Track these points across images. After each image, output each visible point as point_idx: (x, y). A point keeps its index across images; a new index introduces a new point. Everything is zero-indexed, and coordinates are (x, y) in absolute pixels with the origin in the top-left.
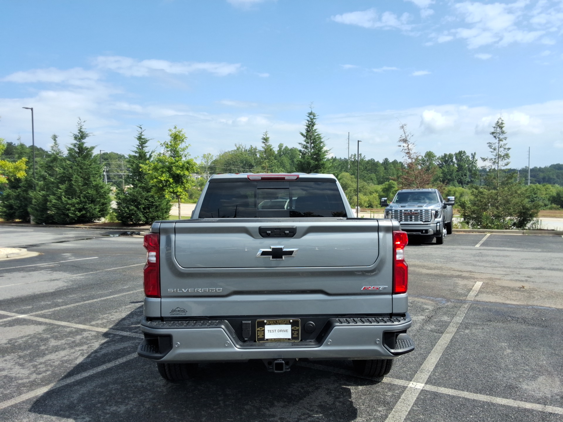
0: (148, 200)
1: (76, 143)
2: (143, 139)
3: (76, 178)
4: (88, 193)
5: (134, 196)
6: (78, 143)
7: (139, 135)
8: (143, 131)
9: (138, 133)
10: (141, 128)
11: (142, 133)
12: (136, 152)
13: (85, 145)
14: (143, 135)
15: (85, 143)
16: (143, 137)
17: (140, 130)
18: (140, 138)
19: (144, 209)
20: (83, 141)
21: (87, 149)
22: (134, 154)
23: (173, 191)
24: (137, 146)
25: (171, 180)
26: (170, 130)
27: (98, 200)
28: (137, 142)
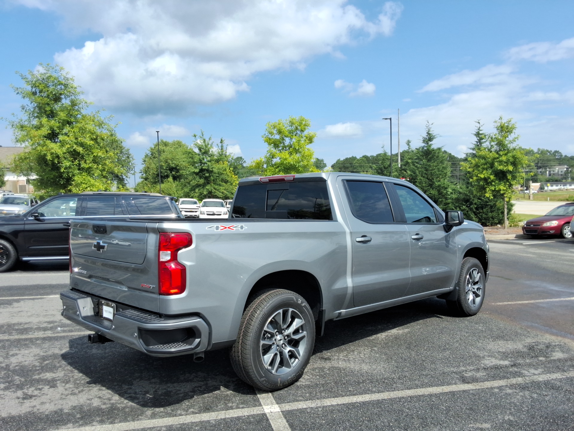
0: (481, 199)
1: (424, 146)
2: (482, 134)
3: (421, 179)
4: (431, 194)
5: (466, 195)
6: (426, 145)
7: (477, 131)
8: (482, 126)
9: (477, 128)
10: (479, 123)
11: (480, 128)
12: (473, 149)
13: (432, 147)
14: (481, 130)
15: (432, 144)
16: (481, 132)
17: (478, 125)
18: (478, 134)
19: (476, 208)
20: (430, 143)
21: (434, 150)
22: (471, 151)
23: (495, 189)
24: (476, 143)
25: (492, 177)
26: (495, 122)
27: (440, 200)
28: (475, 139)
